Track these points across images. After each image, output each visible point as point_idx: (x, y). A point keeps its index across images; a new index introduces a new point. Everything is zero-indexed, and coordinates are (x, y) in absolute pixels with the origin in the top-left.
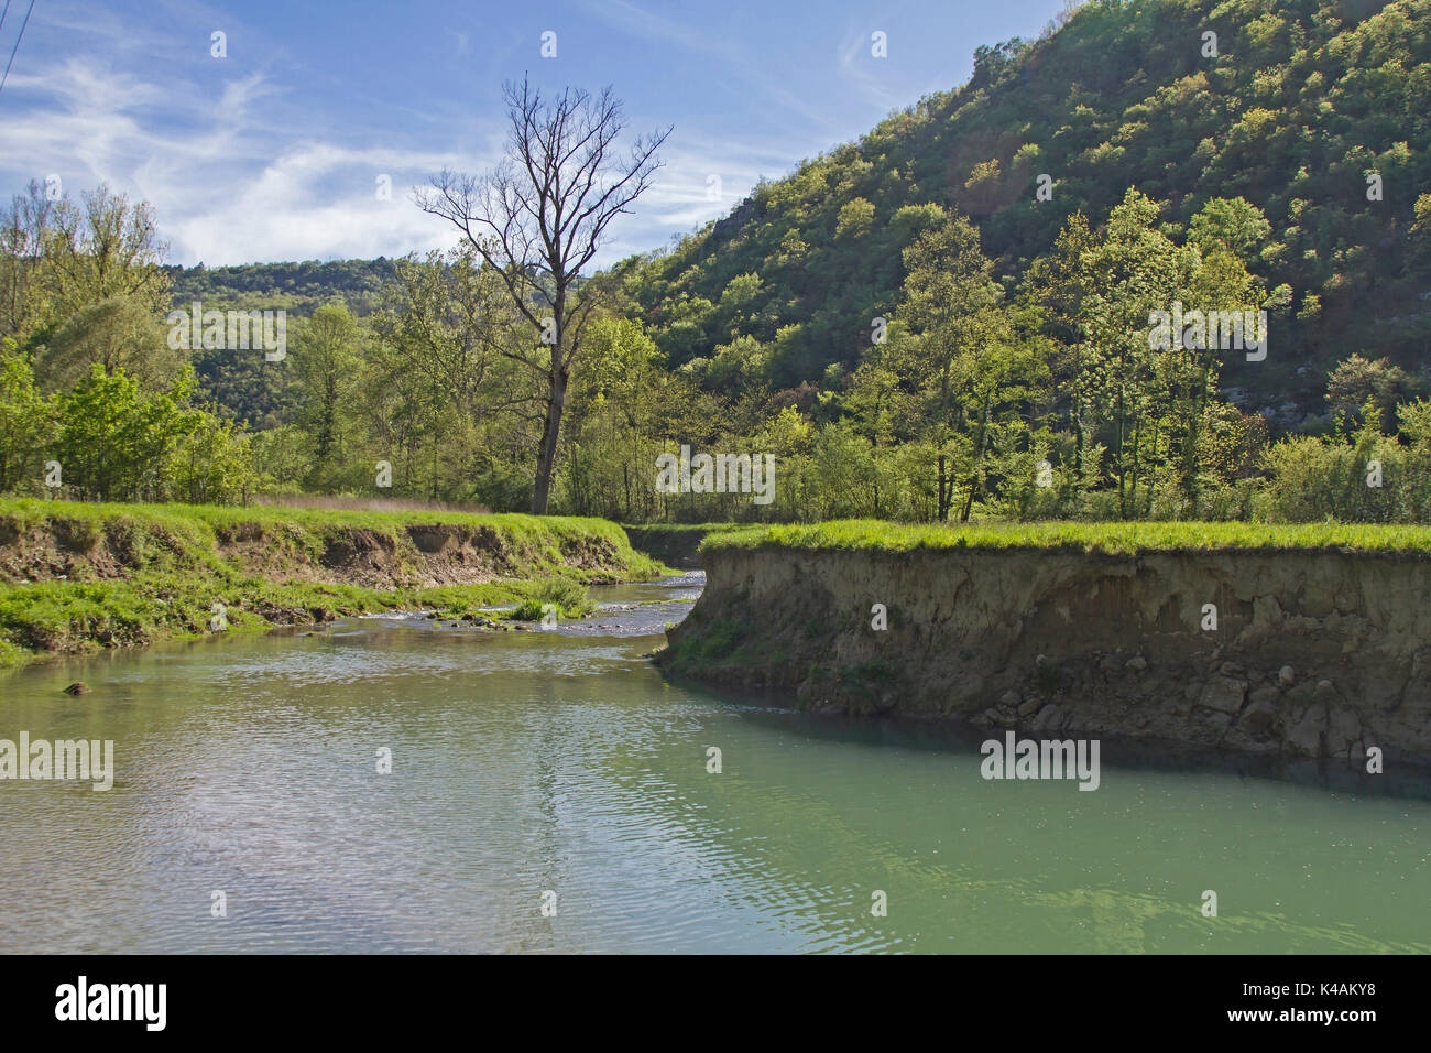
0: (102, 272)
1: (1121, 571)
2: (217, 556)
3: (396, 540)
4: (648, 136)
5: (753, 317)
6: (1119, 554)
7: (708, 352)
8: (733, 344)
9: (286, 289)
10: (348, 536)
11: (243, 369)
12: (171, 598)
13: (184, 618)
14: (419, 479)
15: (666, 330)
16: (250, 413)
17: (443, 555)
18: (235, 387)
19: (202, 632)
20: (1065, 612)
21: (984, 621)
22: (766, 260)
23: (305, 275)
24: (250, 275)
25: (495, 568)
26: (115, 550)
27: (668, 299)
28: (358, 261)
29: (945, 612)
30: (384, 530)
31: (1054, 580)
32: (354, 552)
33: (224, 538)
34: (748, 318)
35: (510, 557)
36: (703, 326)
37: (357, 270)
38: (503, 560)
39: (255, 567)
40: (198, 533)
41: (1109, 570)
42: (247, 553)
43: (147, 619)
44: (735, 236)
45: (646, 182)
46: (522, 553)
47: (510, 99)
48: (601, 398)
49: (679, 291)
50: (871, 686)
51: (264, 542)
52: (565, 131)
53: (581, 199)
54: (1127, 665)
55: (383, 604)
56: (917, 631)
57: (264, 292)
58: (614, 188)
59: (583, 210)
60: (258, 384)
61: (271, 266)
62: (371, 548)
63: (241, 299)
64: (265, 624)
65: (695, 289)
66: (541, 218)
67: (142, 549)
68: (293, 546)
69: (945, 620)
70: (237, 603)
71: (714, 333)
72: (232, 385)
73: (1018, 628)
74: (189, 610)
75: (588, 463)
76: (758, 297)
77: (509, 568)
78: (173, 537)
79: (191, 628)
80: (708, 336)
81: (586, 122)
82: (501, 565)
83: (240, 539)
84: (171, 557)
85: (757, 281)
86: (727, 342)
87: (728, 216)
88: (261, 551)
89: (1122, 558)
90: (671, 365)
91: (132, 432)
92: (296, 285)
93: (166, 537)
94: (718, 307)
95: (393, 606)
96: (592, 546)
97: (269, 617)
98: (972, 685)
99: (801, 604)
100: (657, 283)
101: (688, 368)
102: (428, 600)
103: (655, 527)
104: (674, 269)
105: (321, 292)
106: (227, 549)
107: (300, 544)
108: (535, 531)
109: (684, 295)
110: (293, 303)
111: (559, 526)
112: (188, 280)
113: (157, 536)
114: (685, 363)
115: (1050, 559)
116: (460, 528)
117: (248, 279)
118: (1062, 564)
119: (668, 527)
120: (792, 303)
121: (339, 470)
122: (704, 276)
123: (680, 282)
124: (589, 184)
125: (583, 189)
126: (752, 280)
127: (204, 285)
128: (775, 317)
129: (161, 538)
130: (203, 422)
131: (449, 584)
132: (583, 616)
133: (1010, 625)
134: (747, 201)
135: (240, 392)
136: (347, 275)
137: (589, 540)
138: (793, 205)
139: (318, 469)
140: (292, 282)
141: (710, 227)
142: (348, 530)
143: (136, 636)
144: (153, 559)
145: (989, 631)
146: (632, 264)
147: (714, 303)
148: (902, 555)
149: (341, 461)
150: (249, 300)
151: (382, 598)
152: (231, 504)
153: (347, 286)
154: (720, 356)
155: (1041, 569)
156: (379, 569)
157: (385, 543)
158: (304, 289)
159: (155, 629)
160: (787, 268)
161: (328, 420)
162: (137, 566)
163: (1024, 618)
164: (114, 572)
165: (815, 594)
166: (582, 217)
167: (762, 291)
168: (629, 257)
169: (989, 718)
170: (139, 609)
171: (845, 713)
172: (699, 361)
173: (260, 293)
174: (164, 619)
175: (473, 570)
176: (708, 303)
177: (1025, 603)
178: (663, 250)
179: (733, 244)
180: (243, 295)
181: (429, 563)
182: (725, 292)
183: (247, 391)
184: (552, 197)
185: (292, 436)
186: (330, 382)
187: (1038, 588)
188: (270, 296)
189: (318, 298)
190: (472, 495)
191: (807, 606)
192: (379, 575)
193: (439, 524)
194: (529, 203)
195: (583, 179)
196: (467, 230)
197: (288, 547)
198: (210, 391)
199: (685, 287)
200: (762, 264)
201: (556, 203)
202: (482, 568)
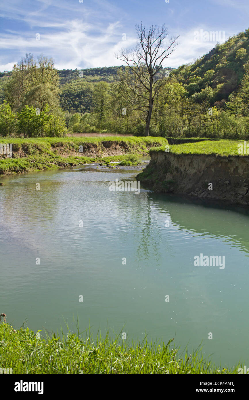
0: (42, 76)
1: (224, 160)
2: (51, 150)
3: (98, 145)
4: (174, 37)
5: (212, 82)
6: (224, 156)
7: (199, 91)
8: (205, 89)
9: (98, 75)
10: (85, 145)
11: (86, 96)
12: (35, 161)
13: (37, 166)
14: (123, 126)
15: (189, 85)
16: (88, 108)
17: (111, 148)
18: (85, 101)
19: (41, 169)
20: (213, 170)
21: (194, 171)
22: (217, 65)
23: (103, 71)
24: (89, 71)
25: (125, 151)
26: (25, 151)
27: (191, 76)
28: (117, 67)
29: (187, 169)
30: (95, 143)
31: (210, 162)
32: (87, 149)
33: (53, 146)
34: (210, 82)
35: (130, 148)
36: (199, 84)
37: (116, 69)
38: (127, 149)
39: (61, 153)
40: (46, 145)
41: (222, 160)
42: (59, 150)
43: (28, 167)
44: (209, 59)
45: (174, 49)
46: (133, 147)
47: (137, 29)
48: (167, 105)
49: (194, 74)
50: (169, 185)
51: (63, 147)
52: (152, 37)
53: (156, 55)
54: (225, 183)
55: (91, 161)
56: (181, 173)
57: (92, 76)
58: (165, 51)
59: (157, 57)
60: (90, 100)
61: (94, 69)
62: (91, 147)
63: (86, 78)
64: (58, 167)
65: (198, 74)
66: (146, 60)
67: (31, 150)
68: (71, 147)
69: (187, 171)
70: (52, 162)
71: (202, 86)
72: (84, 100)
73: (202, 173)
74: (39, 164)
75: (164, 121)
76: (213, 76)
77: (129, 151)
78: (39, 147)
79: (39, 168)
80: (199, 87)
81: (158, 34)
82: (127, 150)
83: (58, 146)
84: (38, 152)
85: (213, 72)
86: (204, 88)
87: (208, 53)
88: (63, 149)
89: (224, 158)
90: (189, 95)
91: (36, 120)
92: (100, 73)
93: (37, 147)
94: (203, 79)
95: (94, 162)
96: (155, 145)
97: (59, 165)
98: (190, 186)
99: (165, 165)
100: (189, 72)
101: (194, 95)
102: (103, 160)
103: (179, 138)
104: (193, 68)
105: (107, 75)
106: (54, 149)
107: (73, 147)
108: (139, 141)
109: (195, 76)
110: (100, 78)
111: (146, 140)
112: (73, 73)
113: (35, 147)
114: (193, 94)
115: (209, 157)
116: (116, 142)
117: (88, 72)
118: (212, 158)
119: (182, 138)
120: (222, 78)
121: (105, 123)
122: (201, 70)
123: (194, 72)
124: (158, 51)
125: (156, 52)
126: (212, 71)
127: (77, 74)
128: (218, 81)
129: (36, 147)
130: (52, 117)
131: (112, 156)
132: (137, 164)
133: (200, 172)
134: (214, 49)
135: (86, 102)
136: (113, 70)
137: (154, 143)
138: (225, 50)
139: (100, 123)
140: (99, 73)
141: (204, 56)
142: (85, 143)
143: (25, 171)
144: (34, 152)
145: (196, 173)
146: (183, 67)
147: (202, 78)
148: (179, 155)
149: (105, 121)
150: (88, 78)
151: (91, 160)
152: (60, 137)
153: (113, 73)
154: (202, 92)
155: (207, 159)
156: (93, 152)
157: (95, 146)
158: (103, 74)
159: (30, 169)
160: (222, 68)
161: (102, 111)
162: (29, 154)
163: (203, 171)
164: (24, 156)
165: (168, 163)
166: (157, 59)
167: (215, 74)
168: (182, 65)
169: (191, 194)
170: (26, 165)
171: (162, 192)
172: (196, 94)
173: (91, 76)
174: (32, 167)
175: (119, 152)
176: (200, 78)
177: (203, 167)
178: (192, 63)
179: (209, 61)
180: (87, 77)
181: (107, 150)
182: (205, 75)
183: (88, 102)
184: (149, 54)
185: (94, 115)
186: (102, 101)
187: (206, 164)
188: (94, 77)
189: (106, 77)
190: (135, 130)
191: (166, 166)
192: (93, 154)
193: (110, 141)
194: (143, 57)
195: (157, 49)
196: (128, 63)
197: (70, 148)
198: (78, 102)
199: (195, 74)
200: (215, 67)
201: (150, 55)
202: (122, 151)
